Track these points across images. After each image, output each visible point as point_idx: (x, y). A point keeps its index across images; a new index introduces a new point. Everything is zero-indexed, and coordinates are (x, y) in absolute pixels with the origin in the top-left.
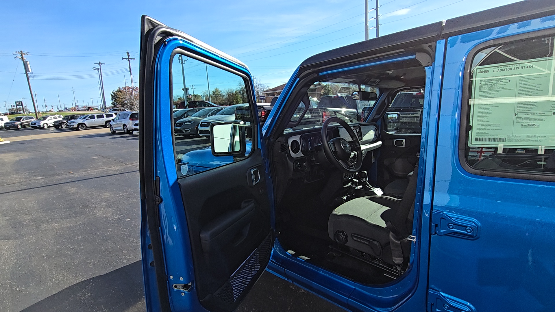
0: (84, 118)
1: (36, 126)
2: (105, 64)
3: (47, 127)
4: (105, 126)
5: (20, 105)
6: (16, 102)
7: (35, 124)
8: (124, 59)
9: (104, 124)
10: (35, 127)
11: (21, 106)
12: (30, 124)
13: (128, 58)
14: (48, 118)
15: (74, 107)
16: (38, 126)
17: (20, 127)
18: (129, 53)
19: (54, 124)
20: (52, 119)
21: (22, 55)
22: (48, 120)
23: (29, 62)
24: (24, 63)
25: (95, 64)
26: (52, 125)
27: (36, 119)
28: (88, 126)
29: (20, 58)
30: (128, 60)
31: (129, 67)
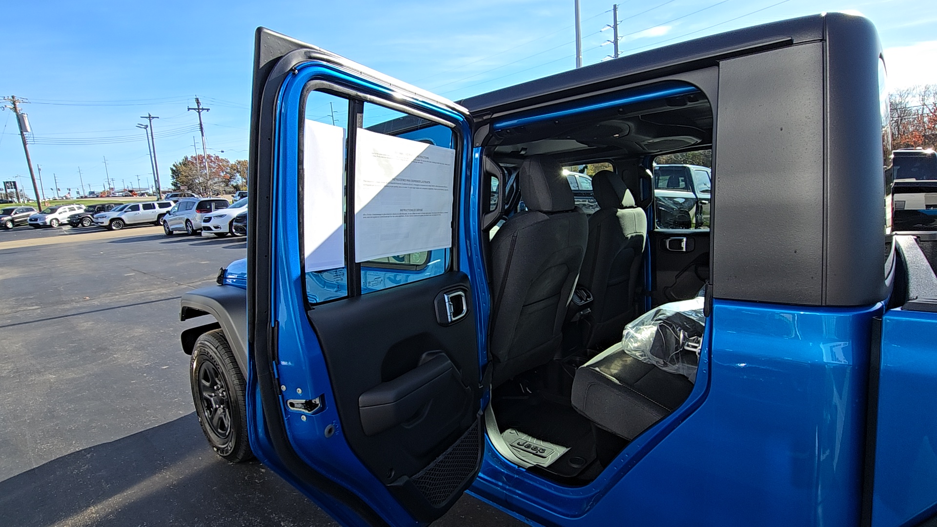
0: (121, 210)
1: (38, 224)
2: (158, 118)
3: (57, 225)
4: (156, 223)
5: (12, 188)
6: (4, 183)
7: (36, 220)
8: (190, 110)
9: (156, 220)
10: (36, 226)
11: (14, 190)
12: (28, 220)
13: (197, 107)
14: (59, 210)
15: (107, 191)
16: (41, 224)
17: (10, 225)
18: (199, 99)
19: (69, 219)
20: (66, 211)
21: (14, 103)
22: (60, 213)
23: (26, 116)
24: (18, 116)
25: (142, 117)
26: (67, 222)
27: (38, 211)
28: (127, 222)
29: (11, 109)
30: (197, 110)
31: (199, 123)
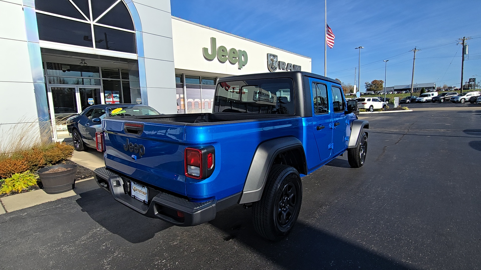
3: (463, 101)
7: (455, 99)
12: (451, 99)
14: (467, 94)
17: (442, 101)
20: (470, 95)
23: (467, 46)
24: (463, 46)
26: (468, 100)
29: (461, 44)
